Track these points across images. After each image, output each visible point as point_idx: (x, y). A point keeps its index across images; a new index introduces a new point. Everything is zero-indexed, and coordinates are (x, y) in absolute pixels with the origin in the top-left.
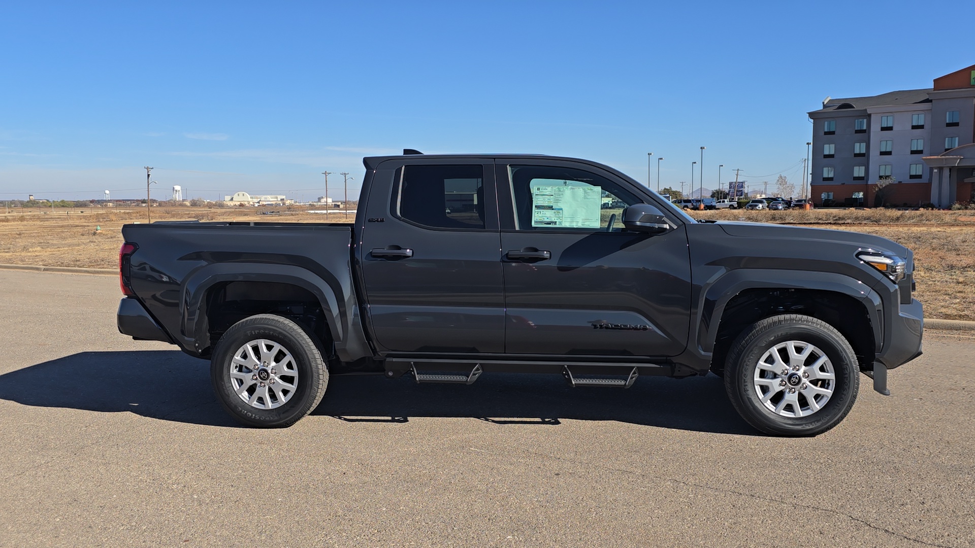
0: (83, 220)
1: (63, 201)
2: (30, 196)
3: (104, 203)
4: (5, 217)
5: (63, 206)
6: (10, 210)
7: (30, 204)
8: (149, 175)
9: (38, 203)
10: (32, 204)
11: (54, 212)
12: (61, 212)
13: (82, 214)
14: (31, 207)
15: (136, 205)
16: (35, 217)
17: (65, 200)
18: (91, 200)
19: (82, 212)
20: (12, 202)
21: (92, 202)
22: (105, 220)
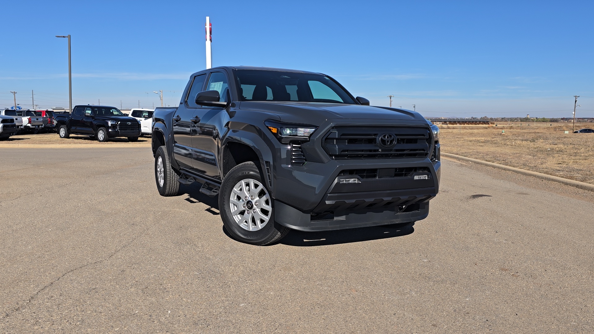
0: (546, 130)
1: (544, 118)
2: (527, 115)
3: (570, 120)
4: (503, 126)
5: (543, 121)
6: (511, 123)
7: (525, 120)
8: (576, 101)
9: (529, 119)
10: (526, 120)
11: (535, 125)
12: (538, 125)
13: (551, 126)
14: (525, 121)
15: (590, 122)
16: (519, 127)
17: (545, 118)
18: (562, 118)
19: (551, 125)
20: (516, 119)
21: (562, 119)
22: (559, 130)
